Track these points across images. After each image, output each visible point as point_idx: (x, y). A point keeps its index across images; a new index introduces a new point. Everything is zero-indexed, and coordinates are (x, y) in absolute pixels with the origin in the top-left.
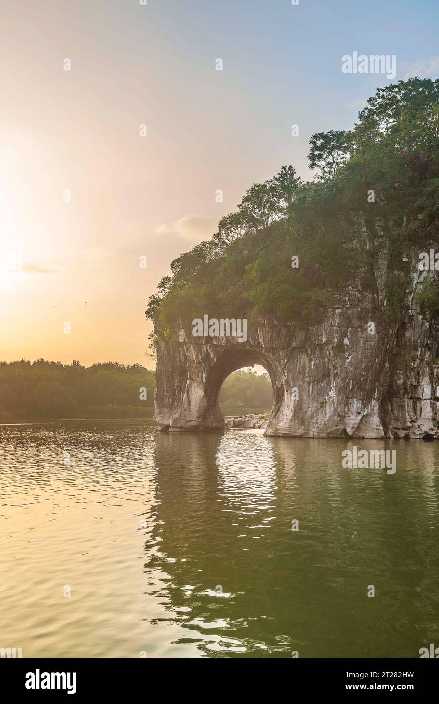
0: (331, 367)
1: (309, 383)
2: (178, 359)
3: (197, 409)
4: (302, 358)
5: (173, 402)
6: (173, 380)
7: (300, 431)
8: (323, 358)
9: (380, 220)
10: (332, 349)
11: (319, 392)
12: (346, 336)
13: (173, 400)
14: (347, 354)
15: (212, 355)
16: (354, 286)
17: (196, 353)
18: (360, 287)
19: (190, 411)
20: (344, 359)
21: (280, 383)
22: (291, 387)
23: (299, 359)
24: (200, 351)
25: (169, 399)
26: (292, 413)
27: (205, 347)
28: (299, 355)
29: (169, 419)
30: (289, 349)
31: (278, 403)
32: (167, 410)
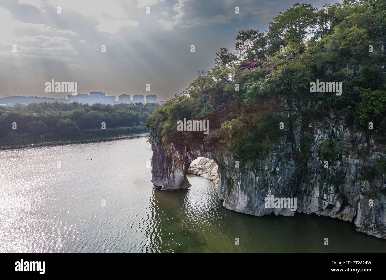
0: (269, 182)
1: (256, 189)
2: (166, 153)
3: (179, 182)
4: (250, 174)
6: (163, 164)
7: (250, 213)
8: (264, 177)
9: (295, 101)
10: (270, 173)
11: (262, 194)
12: (278, 166)
13: (163, 174)
14: (278, 176)
15: (189, 158)
16: (283, 139)
17: (180, 156)
18: (286, 140)
19: (174, 181)
20: (276, 179)
21: (229, 176)
22: (244, 190)
23: (248, 174)
24: (183, 155)
25: (161, 173)
26: (246, 205)
27: (186, 154)
28: (248, 172)
29: (161, 183)
30: (243, 168)
31: (228, 187)
32: (159, 179)
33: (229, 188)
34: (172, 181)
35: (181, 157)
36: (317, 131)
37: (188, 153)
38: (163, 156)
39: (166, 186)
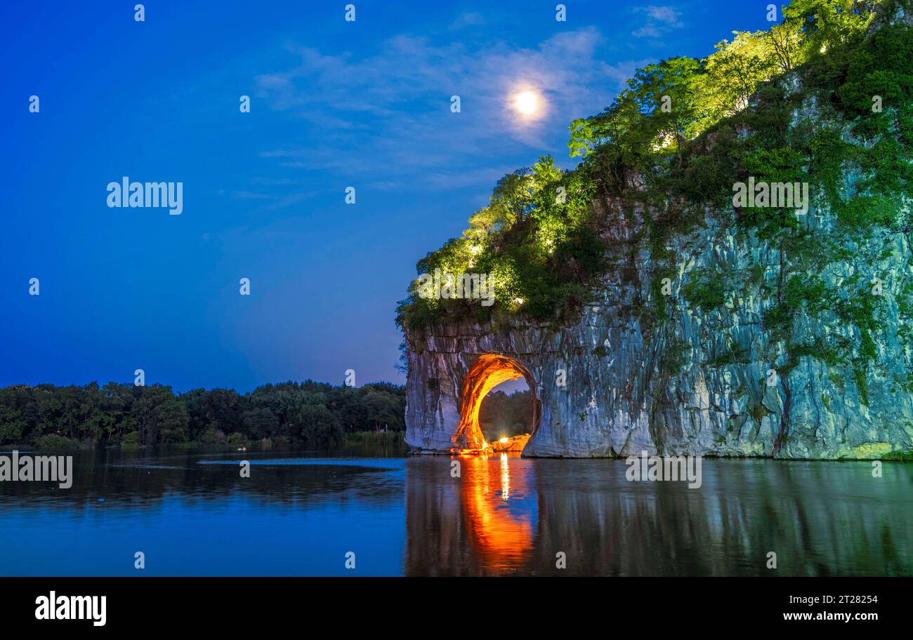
0: (590, 373)
2: (429, 371)
3: (451, 428)
5: (425, 421)
6: (424, 396)
7: (560, 450)
8: (582, 363)
9: (639, 206)
10: (591, 352)
11: (579, 402)
12: (607, 337)
13: (425, 418)
14: (608, 358)
15: (464, 366)
16: (613, 279)
17: (447, 363)
18: (619, 281)
19: (443, 430)
20: (605, 363)
25: (421, 417)
27: (456, 355)
29: (421, 440)
30: (545, 355)
34: (439, 430)
35: (448, 366)
36: (681, 256)
38: (424, 379)
39: (427, 441)
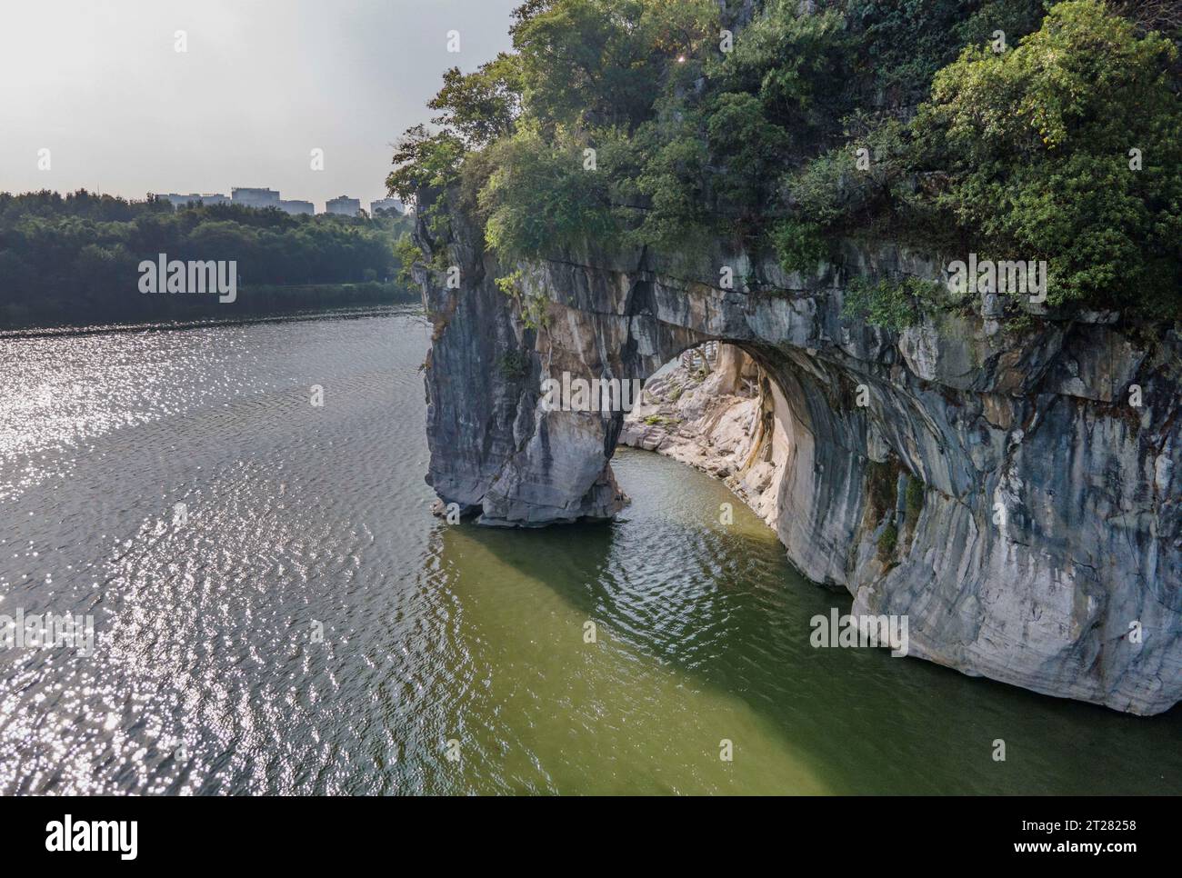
1: (1142, 537)
3: (574, 482)
4: (1098, 438)
5: (487, 448)
6: (487, 386)
7: (1083, 690)
13: (488, 441)
17: (588, 337)
19: (548, 481)
21: (884, 451)
22: (1050, 541)
23: (1080, 437)
24: (606, 334)
25: (475, 437)
26: (1065, 640)
27: (623, 325)
28: (1080, 425)
29: (479, 489)
30: (1044, 398)
31: (880, 515)
32: (468, 466)
33: (886, 521)
34: (536, 480)
35: (592, 344)
37: (635, 319)
38: (488, 350)
39: (503, 503)
